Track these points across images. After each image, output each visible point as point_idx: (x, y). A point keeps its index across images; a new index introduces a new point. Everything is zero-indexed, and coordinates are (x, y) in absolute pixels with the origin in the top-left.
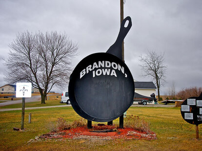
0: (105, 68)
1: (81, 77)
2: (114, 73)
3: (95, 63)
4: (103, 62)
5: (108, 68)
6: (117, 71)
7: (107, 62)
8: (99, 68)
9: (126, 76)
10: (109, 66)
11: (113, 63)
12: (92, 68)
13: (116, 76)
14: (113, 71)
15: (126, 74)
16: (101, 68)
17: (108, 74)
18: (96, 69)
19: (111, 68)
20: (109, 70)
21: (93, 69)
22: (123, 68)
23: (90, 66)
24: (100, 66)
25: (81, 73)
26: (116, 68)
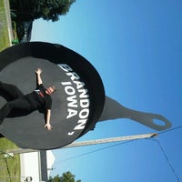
0: (78, 99)
1: (59, 65)
2: (71, 114)
5: (78, 103)
6: (76, 119)
7: (87, 101)
8: (76, 90)
10: (82, 106)
11: (88, 111)
13: (68, 117)
16: (78, 94)
17: (70, 105)
18: (75, 86)
20: (76, 106)
21: (75, 82)
22: (83, 127)
24: (79, 91)
26: (81, 116)
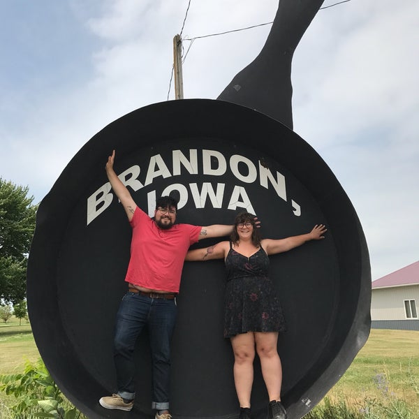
0: (200, 179)
1: (90, 220)
3: (157, 159)
4: (193, 153)
5: (214, 181)
6: (254, 190)
7: (207, 154)
8: (174, 180)
9: (298, 213)
10: (221, 171)
11: (236, 160)
12: (142, 178)
13: (251, 210)
14: (238, 191)
15: (294, 204)
16: (185, 178)
17: (217, 203)
18: (160, 184)
19: (230, 181)
20: (221, 187)
21: (149, 181)
22: (281, 177)
23: (135, 170)
24: (177, 172)
25: (92, 202)
26: (250, 179)
